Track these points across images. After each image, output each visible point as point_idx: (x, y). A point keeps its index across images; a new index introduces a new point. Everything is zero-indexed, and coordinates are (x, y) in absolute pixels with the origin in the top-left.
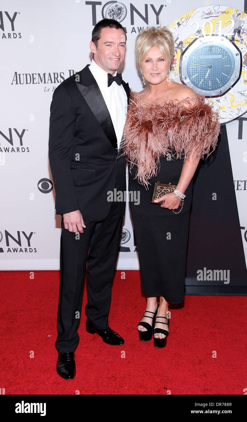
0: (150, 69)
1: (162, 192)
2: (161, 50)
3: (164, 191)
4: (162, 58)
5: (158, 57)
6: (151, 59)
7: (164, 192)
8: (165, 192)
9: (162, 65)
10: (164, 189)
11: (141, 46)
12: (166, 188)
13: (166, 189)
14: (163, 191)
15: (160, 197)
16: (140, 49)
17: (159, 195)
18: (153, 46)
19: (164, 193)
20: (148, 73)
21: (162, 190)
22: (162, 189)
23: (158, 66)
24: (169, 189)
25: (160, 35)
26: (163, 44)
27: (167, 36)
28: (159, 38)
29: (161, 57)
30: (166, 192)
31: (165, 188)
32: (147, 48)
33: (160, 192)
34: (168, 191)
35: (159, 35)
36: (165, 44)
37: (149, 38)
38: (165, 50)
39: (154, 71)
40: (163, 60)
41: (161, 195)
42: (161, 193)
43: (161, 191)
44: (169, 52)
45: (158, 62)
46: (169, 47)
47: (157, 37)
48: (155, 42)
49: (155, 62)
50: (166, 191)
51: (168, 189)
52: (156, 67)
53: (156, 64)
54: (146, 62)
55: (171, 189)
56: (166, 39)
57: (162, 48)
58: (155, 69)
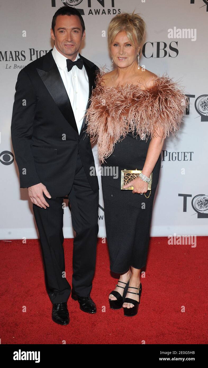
6: (119, 43)
11: (112, 30)
15: (128, 183)
16: (110, 32)
17: (126, 182)
20: (115, 56)
21: (129, 176)
25: (130, 21)
27: (137, 22)
29: (128, 42)
31: (131, 174)
33: (128, 179)
34: (134, 177)
36: (133, 29)
37: (119, 24)
40: (130, 45)
45: (125, 47)
47: (127, 22)
48: (124, 27)
49: (122, 47)
52: (123, 51)
54: (115, 45)
56: (135, 25)
57: (129, 34)
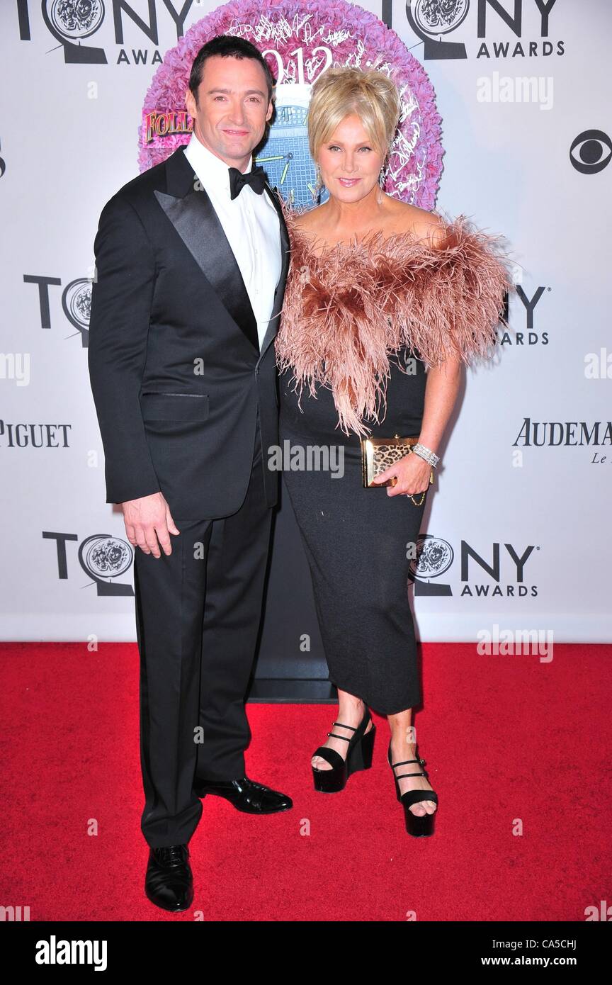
0: (337, 168)
1: (384, 458)
2: (365, 125)
3: (390, 454)
4: (368, 145)
5: (359, 141)
6: (342, 145)
7: (389, 457)
8: (392, 457)
9: (367, 162)
10: (388, 450)
11: (322, 111)
12: (392, 448)
13: (391, 451)
14: (386, 456)
15: (384, 470)
16: (318, 116)
17: (379, 467)
18: (347, 116)
19: (390, 459)
20: (332, 174)
21: (384, 453)
22: (384, 451)
23: (356, 163)
24: (398, 448)
25: (368, 89)
26: (371, 111)
27: (383, 93)
28: (364, 97)
29: (365, 143)
30: (394, 456)
31: (389, 447)
32: (334, 119)
33: (382, 460)
34: (397, 453)
35: (364, 88)
36: (376, 110)
37: (341, 95)
38: (375, 126)
39: (347, 174)
40: (370, 149)
41: (385, 465)
42: (384, 461)
43: (383, 456)
44: (385, 131)
45: (356, 154)
46: (385, 119)
47: (358, 92)
48: (354, 105)
49: (350, 153)
50: (393, 454)
51: (396, 450)
52: (353, 164)
53: (353, 157)
54: (331, 148)
55: (402, 448)
56: (379, 99)
57: (368, 121)
58: (350, 168)
